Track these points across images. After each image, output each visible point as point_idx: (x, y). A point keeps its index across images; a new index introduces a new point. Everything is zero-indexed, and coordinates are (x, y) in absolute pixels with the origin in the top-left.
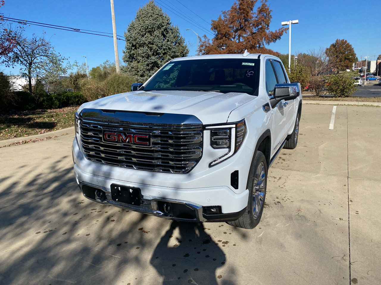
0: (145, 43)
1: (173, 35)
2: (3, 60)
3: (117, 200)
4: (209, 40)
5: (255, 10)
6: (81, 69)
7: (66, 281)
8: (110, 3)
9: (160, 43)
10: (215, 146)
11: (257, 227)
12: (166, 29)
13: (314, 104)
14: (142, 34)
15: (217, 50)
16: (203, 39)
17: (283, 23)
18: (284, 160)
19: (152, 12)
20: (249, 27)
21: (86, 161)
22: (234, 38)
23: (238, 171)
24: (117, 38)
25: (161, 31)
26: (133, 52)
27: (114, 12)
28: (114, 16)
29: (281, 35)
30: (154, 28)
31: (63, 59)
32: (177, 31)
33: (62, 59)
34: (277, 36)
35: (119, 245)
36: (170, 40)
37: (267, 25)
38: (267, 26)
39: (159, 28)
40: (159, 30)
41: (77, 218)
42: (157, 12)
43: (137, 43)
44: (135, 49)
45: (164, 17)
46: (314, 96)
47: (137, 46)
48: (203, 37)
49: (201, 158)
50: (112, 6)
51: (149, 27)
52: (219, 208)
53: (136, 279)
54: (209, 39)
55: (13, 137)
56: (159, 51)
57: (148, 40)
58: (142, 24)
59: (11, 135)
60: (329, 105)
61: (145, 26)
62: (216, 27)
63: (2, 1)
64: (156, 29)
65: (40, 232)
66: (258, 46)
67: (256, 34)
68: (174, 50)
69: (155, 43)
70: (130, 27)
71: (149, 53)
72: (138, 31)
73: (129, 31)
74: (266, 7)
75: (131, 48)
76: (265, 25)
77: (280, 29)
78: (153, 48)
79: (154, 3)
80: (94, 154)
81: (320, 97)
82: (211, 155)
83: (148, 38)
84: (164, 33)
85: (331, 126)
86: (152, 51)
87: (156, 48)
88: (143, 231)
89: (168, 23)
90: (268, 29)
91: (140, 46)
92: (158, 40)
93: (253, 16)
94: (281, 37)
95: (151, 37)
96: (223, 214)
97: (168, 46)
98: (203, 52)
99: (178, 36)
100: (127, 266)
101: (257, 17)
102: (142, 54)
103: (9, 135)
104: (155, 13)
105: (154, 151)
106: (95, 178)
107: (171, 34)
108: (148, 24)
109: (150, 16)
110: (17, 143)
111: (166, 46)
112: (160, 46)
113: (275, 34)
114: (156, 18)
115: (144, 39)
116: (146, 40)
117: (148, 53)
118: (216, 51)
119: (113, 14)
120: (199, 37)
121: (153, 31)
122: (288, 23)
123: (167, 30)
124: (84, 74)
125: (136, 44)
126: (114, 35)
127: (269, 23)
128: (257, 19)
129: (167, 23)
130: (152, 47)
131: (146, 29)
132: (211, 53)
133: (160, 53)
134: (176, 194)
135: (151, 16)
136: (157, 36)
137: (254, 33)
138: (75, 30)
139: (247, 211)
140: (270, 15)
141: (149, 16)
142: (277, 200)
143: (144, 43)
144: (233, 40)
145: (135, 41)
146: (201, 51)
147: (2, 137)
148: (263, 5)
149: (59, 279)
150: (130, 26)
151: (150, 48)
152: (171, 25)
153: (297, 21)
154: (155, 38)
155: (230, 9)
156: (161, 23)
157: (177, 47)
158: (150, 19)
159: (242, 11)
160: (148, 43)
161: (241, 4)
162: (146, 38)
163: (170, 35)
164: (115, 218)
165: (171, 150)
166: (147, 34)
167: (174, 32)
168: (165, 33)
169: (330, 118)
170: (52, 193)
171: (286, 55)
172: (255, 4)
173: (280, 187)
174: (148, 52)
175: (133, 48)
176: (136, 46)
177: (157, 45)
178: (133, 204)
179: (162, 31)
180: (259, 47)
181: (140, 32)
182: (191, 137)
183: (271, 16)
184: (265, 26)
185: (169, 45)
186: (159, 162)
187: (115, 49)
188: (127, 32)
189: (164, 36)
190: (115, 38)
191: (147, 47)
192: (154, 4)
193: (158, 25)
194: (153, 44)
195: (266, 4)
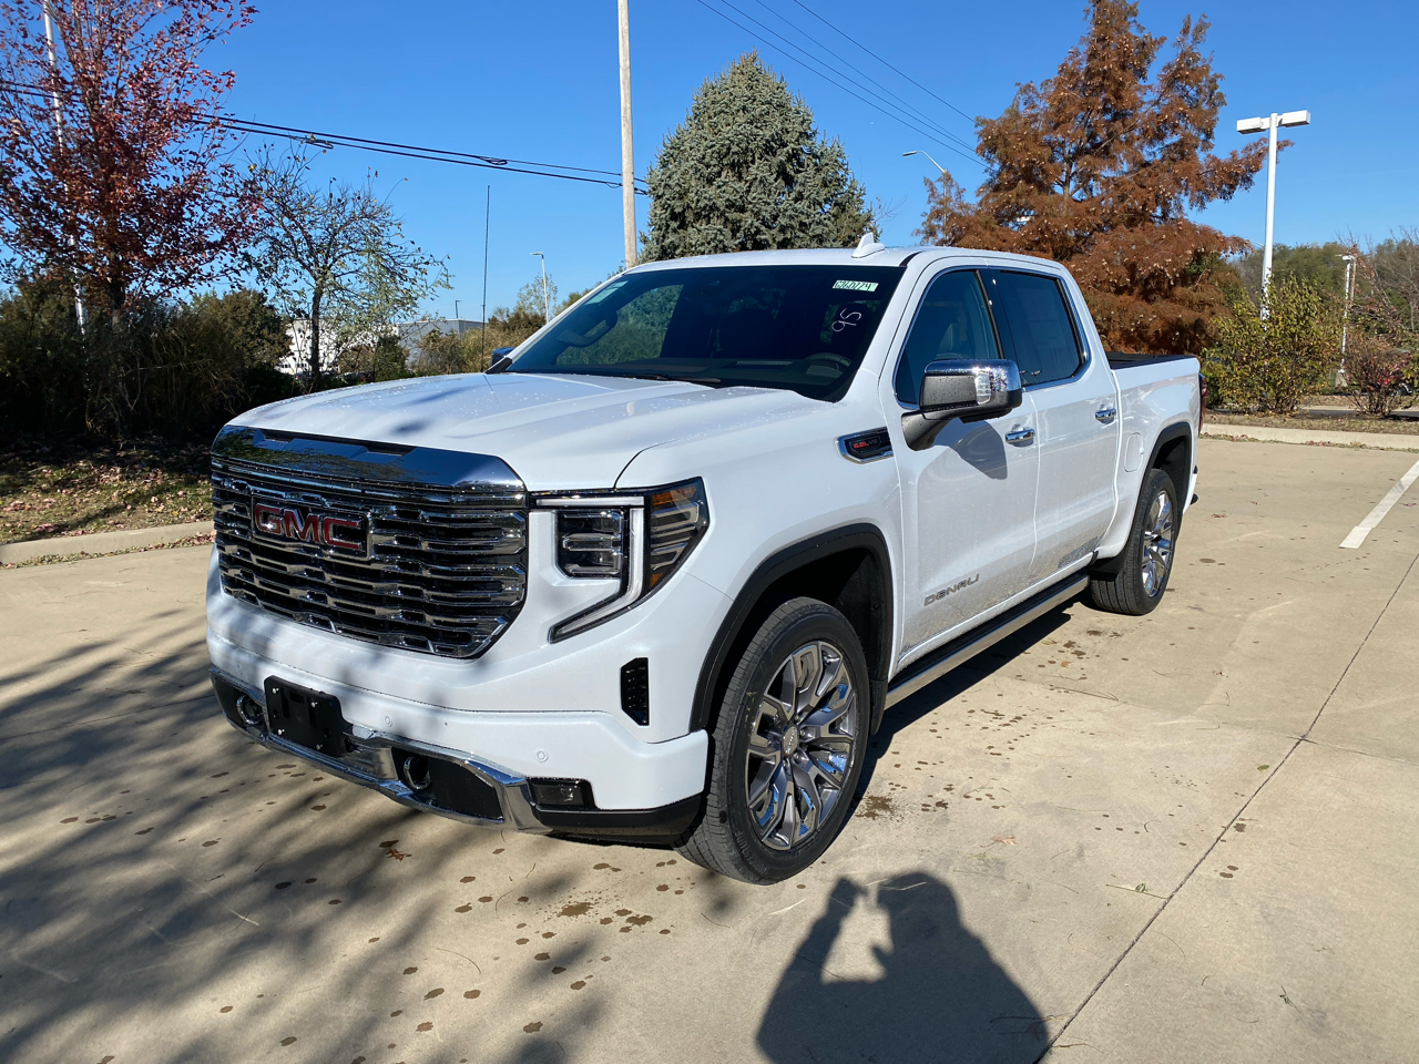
0: (713, 208)
1: (823, 175)
2: (225, 265)
3: (280, 732)
4: (960, 193)
5: (1155, 73)
6: (532, 298)
7: (50, 972)
8: (619, 66)
9: (769, 204)
10: (576, 566)
11: (793, 881)
12: (794, 156)
13: (1343, 446)
14: (706, 172)
15: (993, 230)
16: (940, 189)
17: (1243, 124)
18: (1079, 654)
19: (748, 93)
20: (1129, 142)
21: (223, 597)
22: (1065, 184)
23: (646, 659)
24: (636, 189)
25: (775, 161)
26: (671, 238)
27: (628, 97)
28: (629, 111)
29: (1251, 171)
30: (752, 151)
31: (427, 263)
32: (836, 161)
33: (424, 261)
34: (1237, 174)
35: (282, 886)
36: (806, 194)
37: (1204, 131)
38: (1203, 136)
39: (769, 150)
40: (769, 158)
41: (215, 787)
42: (766, 94)
43: (689, 207)
44: (679, 227)
45: (791, 110)
46: (1360, 416)
47: (690, 216)
48: (940, 180)
49: (521, 604)
50: (625, 76)
51: (735, 149)
52: (585, 788)
53: (261, 996)
54: (961, 187)
55: (192, 517)
56: (764, 234)
57: (727, 196)
58: (710, 137)
59: (189, 510)
60: (1404, 450)
61: (718, 146)
62: (993, 143)
63: (228, 74)
64: (757, 156)
65: (75, 819)
66: (1159, 212)
67: (1149, 169)
68: (818, 232)
69: (751, 206)
70: (667, 147)
71: (726, 243)
72: (692, 163)
73: (664, 165)
74: (1199, 64)
75: (668, 226)
76: (1194, 133)
77: (1248, 149)
78: (742, 224)
79: (758, 62)
80: (238, 575)
81: (1385, 417)
82: (556, 597)
83: (729, 187)
84: (786, 169)
85: (1355, 538)
86: (738, 235)
87: (751, 225)
88: (391, 851)
89: (806, 133)
90: (1207, 146)
91: (698, 216)
92: (762, 196)
93: (1146, 99)
94: (1254, 179)
95: (737, 185)
96: (599, 810)
97: (797, 216)
98: (941, 235)
99: (839, 180)
100: (262, 952)
101: (1157, 103)
102: (703, 244)
103: (183, 510)
104: (758, 98)
105: (382, 575)
106: (234, 654)
107: (811, 171)
108: (728, 139)
109: (738, 111)
110: (199, 538)
111: (791, 217)
112: (768, 216)
113: (1229, 166)
114: (761, 115)
115: (711, 191)
116: (720, 197)
117: (721, 241)
118: (987, 234)
119: (625, 102)
120: (928, 182)
121: (746, 162)
122: (1264, 123)
123: (798, 160)
124: (536, 317)
125: (684, 210)
126: (627, 179)
127: (1212, 124)
128: (1156, 109)
129: (800, 133)
130: (740, 221)
131: (721, 157)
132: (965, 240)
133: (766, 240)
134: (432, 725)
135: (744, 109)
136: (761, 181)
137: (1146, 165)
138: (489, 161)
139: (712, 812)
140: (1216, 92)
141: (735, 108)
142: (941, 795)
143: (711, 207)
144: (1058, 189)
145: (681, 198)
146: (931, 233)
147: (159, 516)
148: (1183, 55)
149: (35, 966)
150: (669, 145)
151: (733, 224)
152: (817, 140)
153: (1301, 116)
154: (752, 189)
155: (1054, 75)
156: (777, 134)
157: (829, 219)
158: (737, 119)
159: (1097, 81)
160: (727, 206)
161: (1093, 55)
162: (719, 187)
163: (808, 179)
164: (329, 802)
165: (426, 573)
166: (724, 174)
167: (827, 164)
168: (789, 168)
169: (1374, 504)
170: (194, 705)
171: (1321, 247)
172: (1156, 54)
173: (992, 750)
174: (722, 237)
175: (674, 225)
176: (685, 217)
177: (757, 214)
178: (320, 751)
179: (781, 161)
180: (1164, 216)
181: (700, 166)
182: (487, 533)
183: (1221, 96)
184: (1197, 139)
185: (803, 213)
186: (394, 614)
187: (626, 228)
188: (656, 165)
189: (789, 181)
190: (627, 190)
191: (723, 220)
192: (757, 64)
193: (768, 141)
194: (742, 210)
195: (1195, 51)
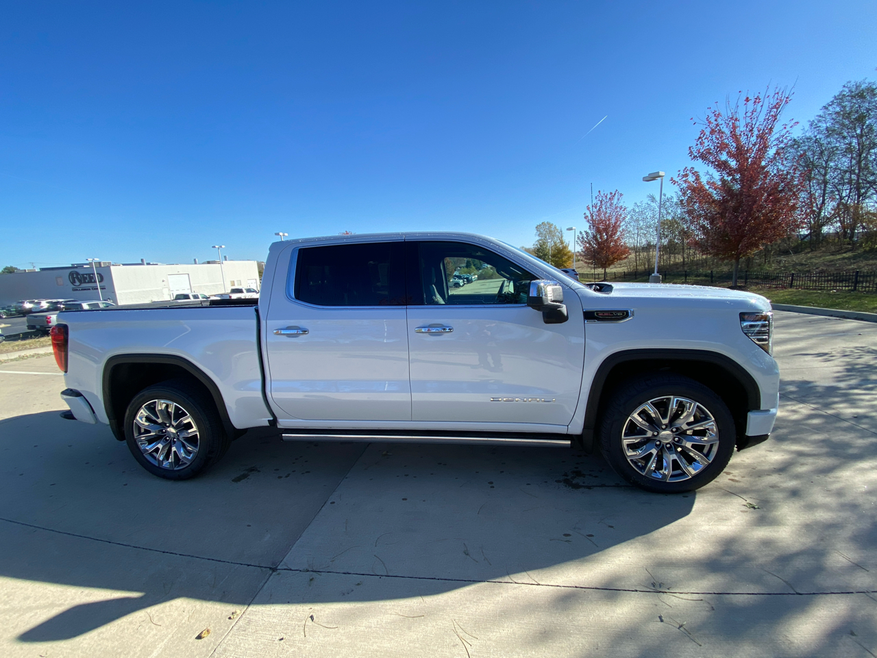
41: (774, 479)
